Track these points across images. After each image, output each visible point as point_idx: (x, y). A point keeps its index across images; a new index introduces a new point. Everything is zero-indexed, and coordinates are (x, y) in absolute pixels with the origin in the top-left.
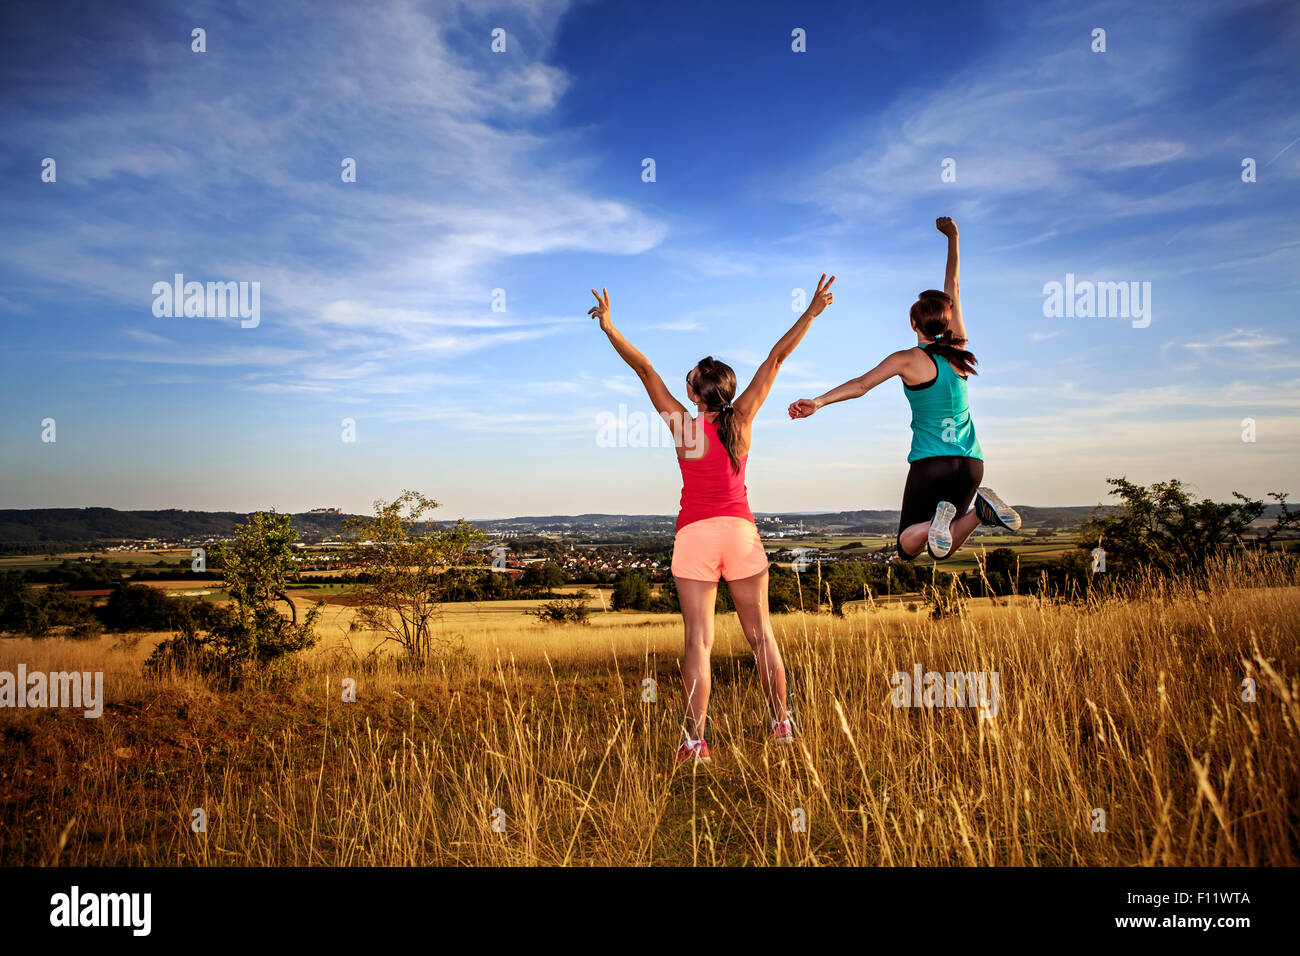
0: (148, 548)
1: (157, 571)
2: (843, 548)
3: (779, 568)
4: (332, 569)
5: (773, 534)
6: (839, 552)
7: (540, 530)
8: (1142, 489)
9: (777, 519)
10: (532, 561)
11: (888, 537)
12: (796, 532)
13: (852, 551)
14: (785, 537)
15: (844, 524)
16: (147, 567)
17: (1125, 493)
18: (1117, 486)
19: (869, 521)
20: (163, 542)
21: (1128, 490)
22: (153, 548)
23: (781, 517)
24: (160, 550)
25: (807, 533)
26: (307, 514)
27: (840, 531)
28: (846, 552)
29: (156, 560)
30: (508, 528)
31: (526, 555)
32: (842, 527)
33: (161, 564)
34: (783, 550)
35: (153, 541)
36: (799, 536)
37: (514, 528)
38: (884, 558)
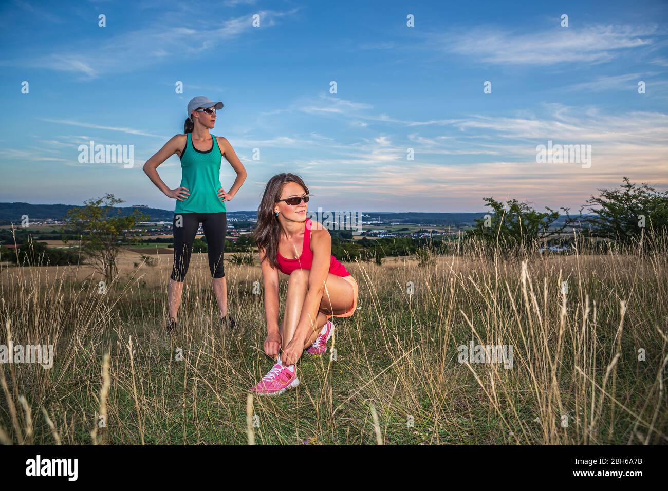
0: (47, 224)
1: (52, 235)
2: (399, 230)
3: (367, 239)
4: (143, 236)
5: (365, 223)
6: (397, 232)
7: (249, 218)
8: (501, 204)
9: (367, 215)
10: (245, 233)
11: (421, 226)
12: (377, 222)
13: (403, 232)
14: (371, 224)
15: (401, 219)
16: (46, 233)
17: (493, 206)
18: (488, 202)
19: (413, 218)
20: (55, 221)
21: (495, 205)
22: (50, 224)
23: (369, 214)
24: (53, 225)
25: (382, 222)
26: (130, 208)
27: (398, 222)
28: (401, 232)
29: (52, 230)
30: (233, 217)
31: (242, 230)
32: (400, 220)
33: (54, 232)
34: (370, 230)
35: (50, 220)
36: (378, 224)
37: (236, 217)
38: (419, 236)
